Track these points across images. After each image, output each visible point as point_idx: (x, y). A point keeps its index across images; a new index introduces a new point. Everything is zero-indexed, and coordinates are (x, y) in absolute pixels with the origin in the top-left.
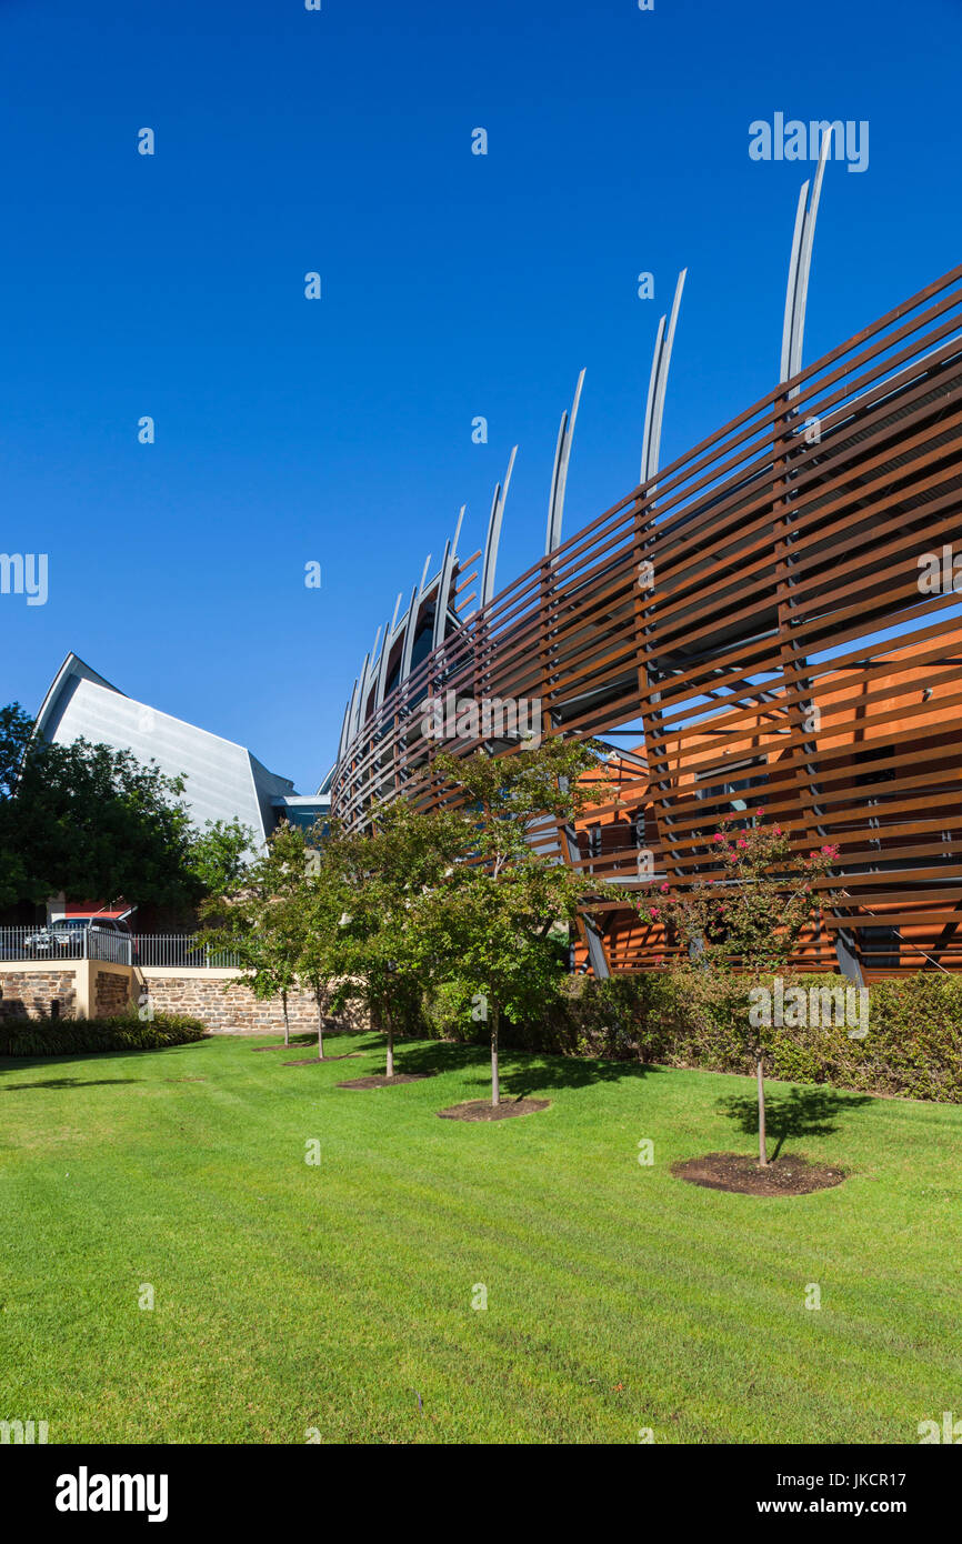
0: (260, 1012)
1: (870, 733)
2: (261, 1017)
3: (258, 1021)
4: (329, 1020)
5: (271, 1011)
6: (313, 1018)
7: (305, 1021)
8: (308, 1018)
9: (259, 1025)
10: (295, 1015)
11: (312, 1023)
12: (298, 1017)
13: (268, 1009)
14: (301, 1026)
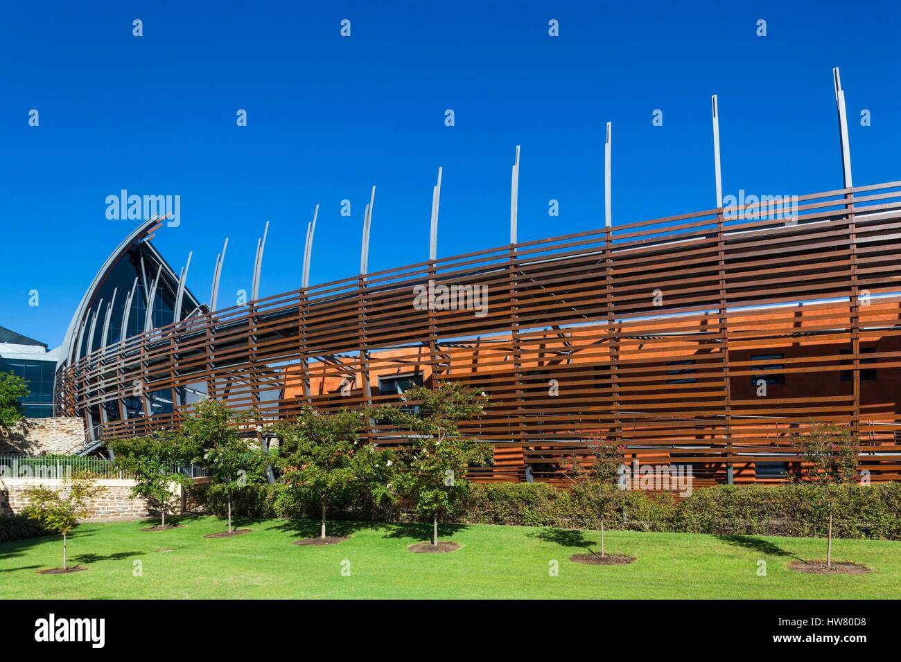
0: (100, 507)
1: (480, 369)
2: (101, 510)
3: (100, 513)
4: (153, 510)
5: (109, 506)
6: (140, 509)
7: (134, 511)
8: (136, 510)
9: (99, 515)
10: (127, 508)
11: (139, 513)
12: (129, 509)
13: (107, 505)
14: (131, 515)
